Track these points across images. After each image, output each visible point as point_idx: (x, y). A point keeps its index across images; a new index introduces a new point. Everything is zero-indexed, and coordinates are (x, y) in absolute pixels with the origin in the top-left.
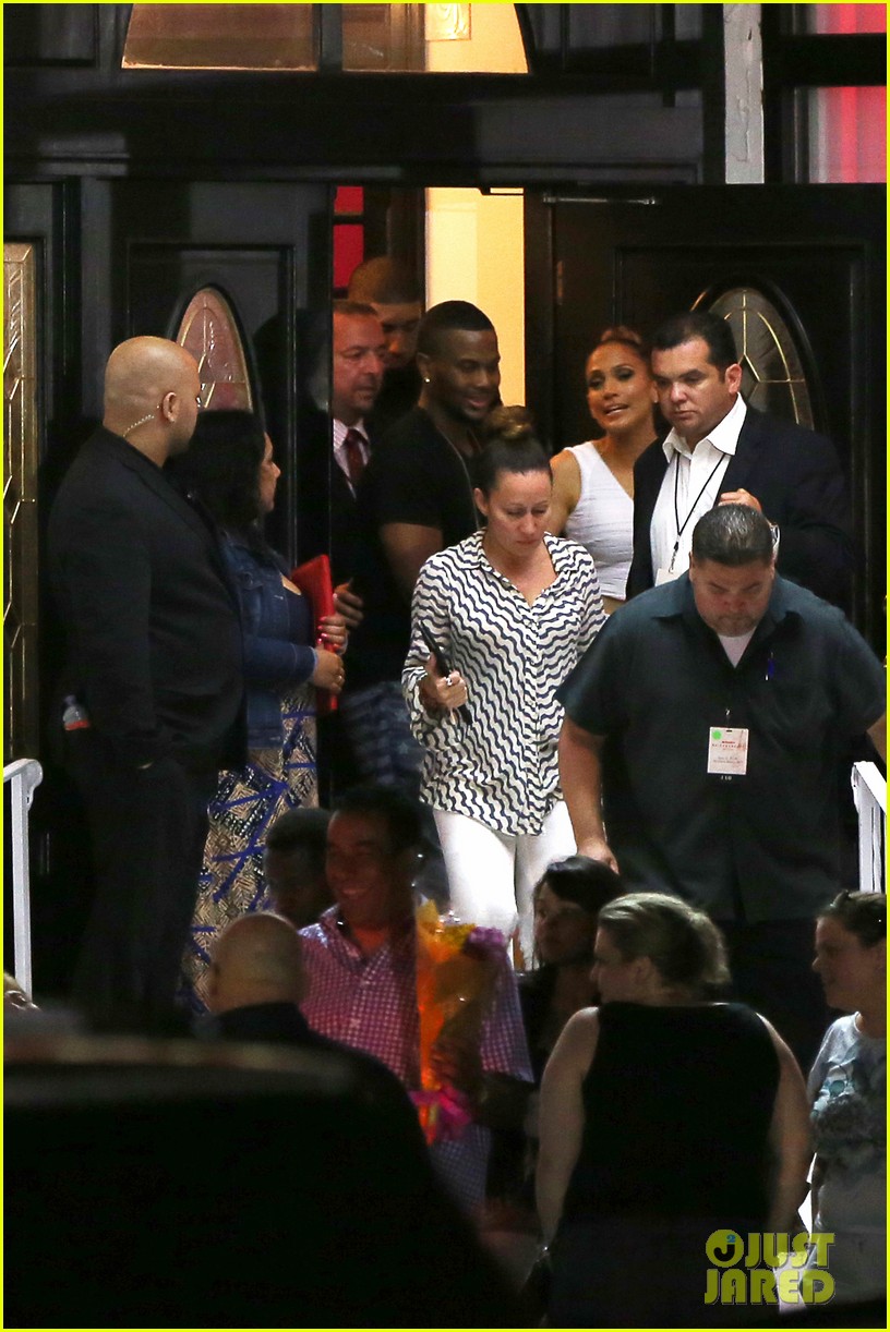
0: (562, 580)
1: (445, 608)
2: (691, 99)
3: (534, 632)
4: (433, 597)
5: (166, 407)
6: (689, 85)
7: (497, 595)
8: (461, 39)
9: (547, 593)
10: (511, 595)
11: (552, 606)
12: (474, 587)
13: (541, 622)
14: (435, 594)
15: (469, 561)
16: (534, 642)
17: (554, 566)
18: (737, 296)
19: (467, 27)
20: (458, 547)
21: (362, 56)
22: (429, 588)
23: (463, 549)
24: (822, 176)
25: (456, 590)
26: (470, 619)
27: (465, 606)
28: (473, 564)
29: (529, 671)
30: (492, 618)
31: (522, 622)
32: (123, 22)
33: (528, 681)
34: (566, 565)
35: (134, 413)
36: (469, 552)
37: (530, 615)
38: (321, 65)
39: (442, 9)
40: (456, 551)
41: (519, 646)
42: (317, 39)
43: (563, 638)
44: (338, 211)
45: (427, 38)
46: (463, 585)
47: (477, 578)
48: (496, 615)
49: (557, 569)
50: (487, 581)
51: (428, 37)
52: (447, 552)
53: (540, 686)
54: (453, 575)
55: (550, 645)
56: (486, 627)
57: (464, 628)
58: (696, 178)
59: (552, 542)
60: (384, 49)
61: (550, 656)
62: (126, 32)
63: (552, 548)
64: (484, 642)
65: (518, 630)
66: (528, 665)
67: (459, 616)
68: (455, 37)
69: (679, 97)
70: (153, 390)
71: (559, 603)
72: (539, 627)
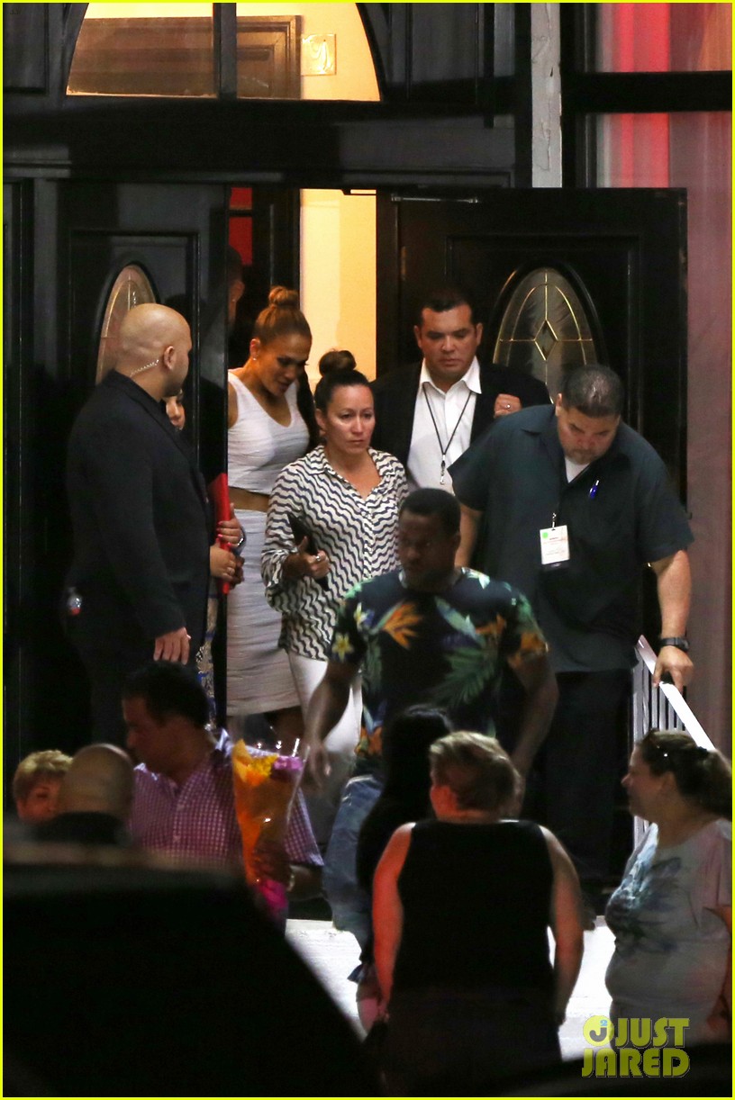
0: (386, 482)
1: (301, 504)
2: (505, 122)
3: (370, 521)
4: (290, 497)
5: (166, 359)
6: (503, 110)
7: (340, 493)
8: (330, 75)
9: (376, 490)
10: (351, 492)
11: (381, 502)
12: (322, 487)
13: (375, 514)
14: (293, 494)
15: (315, 468)
16: (371, 529)
17: (379, 471)
18: (540, 274)
19: (333, 66)
20: (305, 458)
21: (253, 86)
22: (287, 490)
23: (309, 460)
24: (606, 182)
25: (308, 490)
26: (323, 512)
27: (318, 502)
28: (319, 470)
29: (367, 550)
30: (339, 511)
31: (360, 514)
32: (67, 61)
33: (366, 559)
34: (388, 471)
35: (142, 361)
36: (315, 462)
37: (365, 508)
38: (221, 94)
39: (314, 50)
40: (304, 461)
41: (360, 532)
42: (217, 72)
43: (390, 526)
44: (233, 207)
45: (302, 74)
46: (314, 486)
47: (323, 481)
48: (342, 509)
49: (381, 474)
50: (332, 483)
51: (303, 72)
52: (298, 462)
53: (375, 561)
54: (306, 479)
55: (382, 530)
56: (336, 518)
57: (318, 518)
58: (510, 184)
59: (374, 454)
60: (270, 82)
61: (381, 539)
62: (70, 68)
63: (375, 458)
64: (334, 530)
65: (358, 520)
66: (366, 546)
67: (314, 510)
68: (324, 72)
69: (497, 121)
70: (158, 344)
71: (385, 499)
72: (373, 517)
